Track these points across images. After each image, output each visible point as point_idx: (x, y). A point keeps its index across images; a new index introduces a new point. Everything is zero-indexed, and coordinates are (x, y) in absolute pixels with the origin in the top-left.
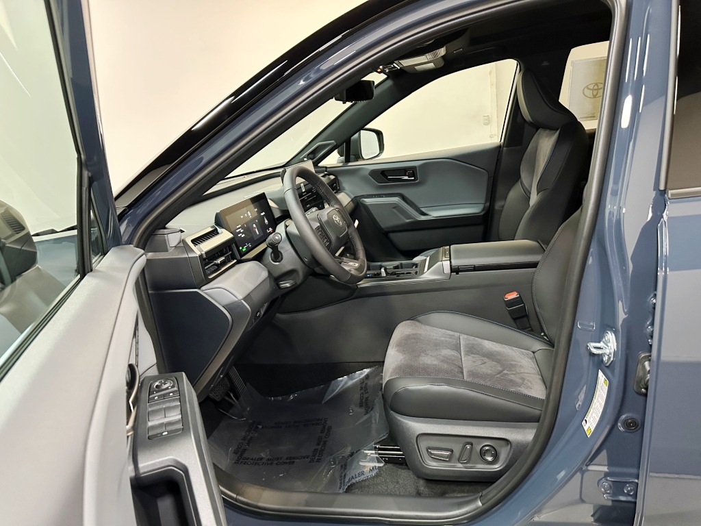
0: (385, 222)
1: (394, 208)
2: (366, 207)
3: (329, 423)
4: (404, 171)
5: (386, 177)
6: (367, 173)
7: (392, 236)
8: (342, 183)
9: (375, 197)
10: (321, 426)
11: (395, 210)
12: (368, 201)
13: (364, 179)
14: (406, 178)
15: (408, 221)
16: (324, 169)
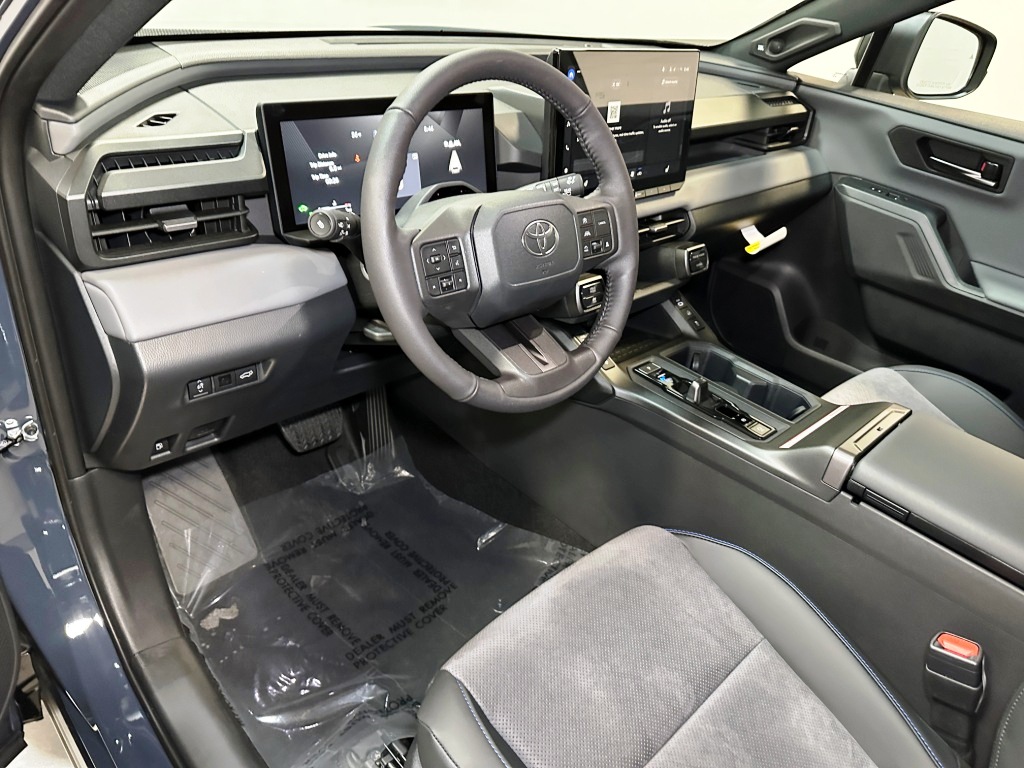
0: (869, 256)
1: (904, 235)
2: (841, 205)
3: (449, 600)
4: (978, 157)
5: (927, 153)
6: (886, 127)
7: (869, 292)
8: (819, 131)
9: (875, 192)
10: (433, 595)
11: (901, 241)
12: (853, 195)
13: (873, 139)
14: (977, 176)
15: (919, 277)
16: (794, 84)
